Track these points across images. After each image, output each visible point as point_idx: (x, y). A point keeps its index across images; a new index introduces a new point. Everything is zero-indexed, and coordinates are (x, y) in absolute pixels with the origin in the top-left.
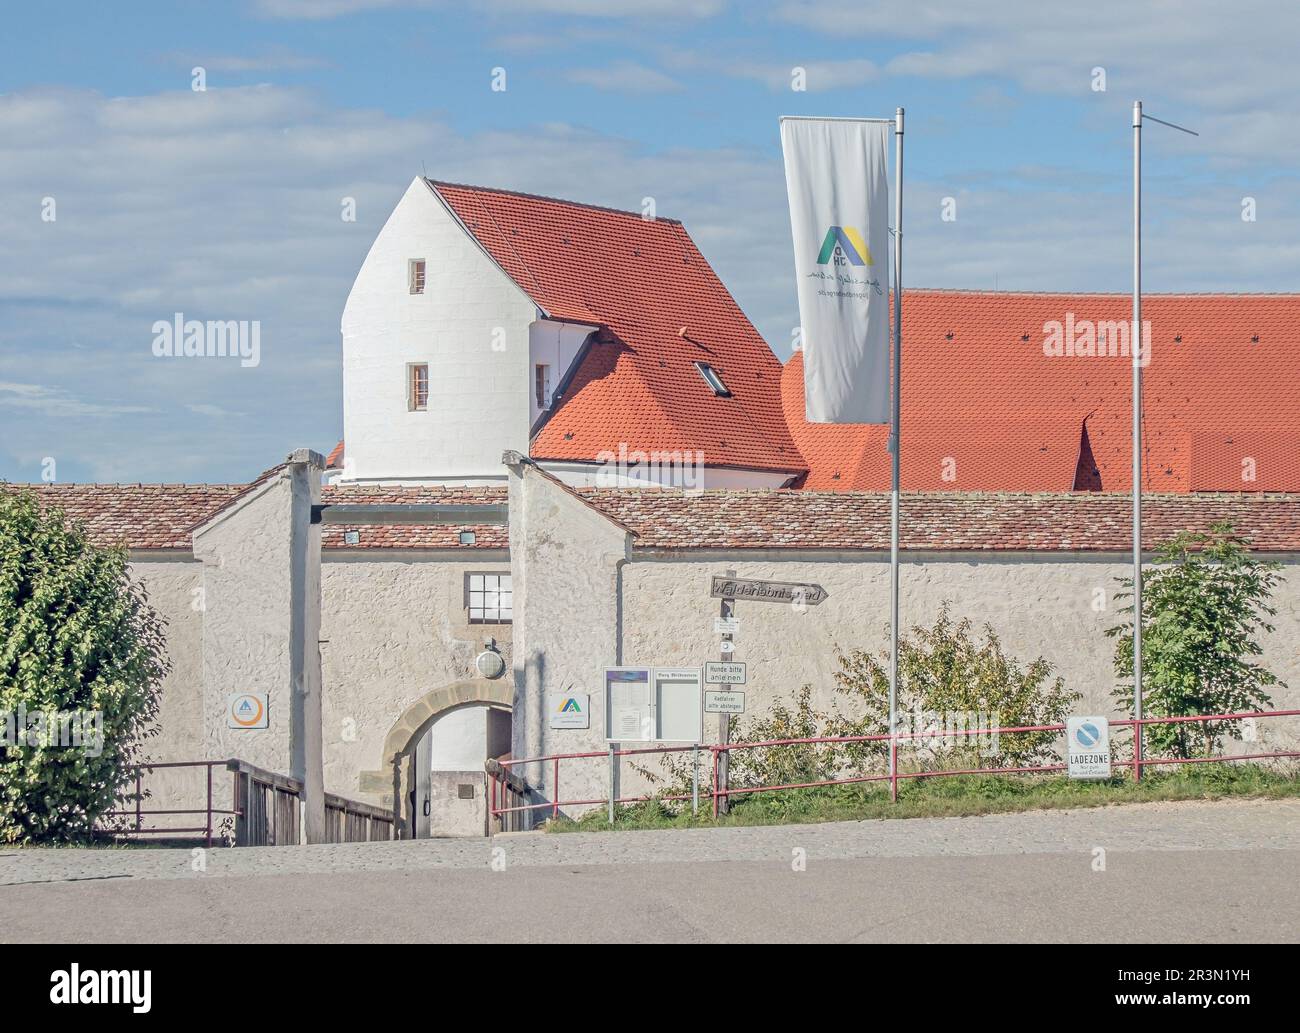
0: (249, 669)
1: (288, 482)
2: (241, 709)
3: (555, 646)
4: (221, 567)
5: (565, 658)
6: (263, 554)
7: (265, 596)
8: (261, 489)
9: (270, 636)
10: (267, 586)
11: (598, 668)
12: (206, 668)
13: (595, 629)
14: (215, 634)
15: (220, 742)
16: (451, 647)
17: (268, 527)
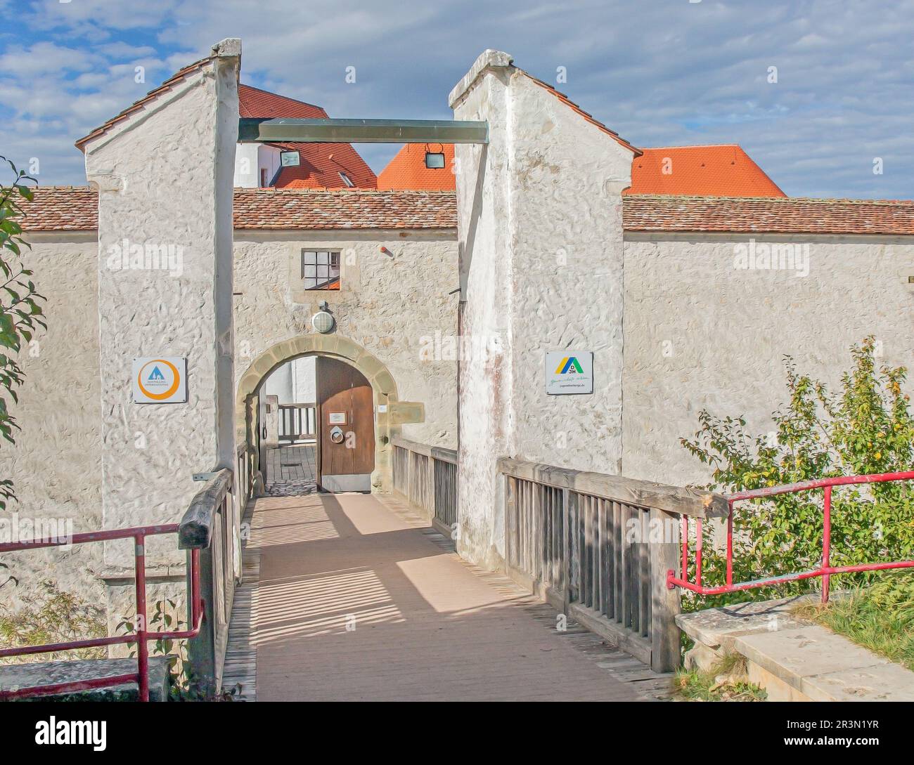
0: (161, 326)
1: (211, 82)
2: (151, 378)
3: (552, 292)
4: (123, 193)
5: (564, 307)
6: (179, 175)
7: (181, 230)
8: (177, 90)
9: (188, 282)
10: (183, 216)
11: (603, 318)
12: (102, 325)
13: (598, 271)
14: (114, 280)
15: (123, 422)
16: (292, 309)
17: (185, 140)
